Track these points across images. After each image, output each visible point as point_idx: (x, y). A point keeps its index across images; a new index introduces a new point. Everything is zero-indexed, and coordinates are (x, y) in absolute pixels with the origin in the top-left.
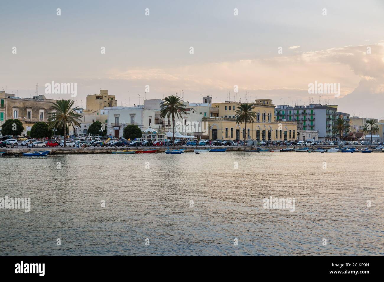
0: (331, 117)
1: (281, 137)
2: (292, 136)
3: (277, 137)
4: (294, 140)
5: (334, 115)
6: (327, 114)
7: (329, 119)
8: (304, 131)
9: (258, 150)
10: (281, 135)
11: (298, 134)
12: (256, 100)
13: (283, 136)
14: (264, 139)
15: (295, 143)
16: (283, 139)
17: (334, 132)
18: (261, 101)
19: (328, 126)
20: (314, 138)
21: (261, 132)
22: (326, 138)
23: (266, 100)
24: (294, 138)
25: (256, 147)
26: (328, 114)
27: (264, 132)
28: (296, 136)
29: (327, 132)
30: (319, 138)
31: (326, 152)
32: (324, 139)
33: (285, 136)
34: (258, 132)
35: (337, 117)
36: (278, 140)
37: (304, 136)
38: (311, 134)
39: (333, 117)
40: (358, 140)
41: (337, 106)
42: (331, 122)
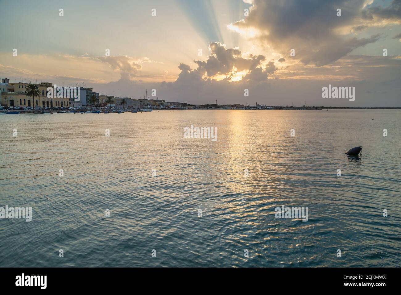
0: (89, 95)
1: (59, 105)
2: (66, 104)
3: (56, 105)
4: (67, 107)
5: (91, 94)
6: (86, 93)
8: (73, 102)
9: (43, 113)
10: (59, 104)
11: (70, 103)
12: (41, 83)
13: (60, 104)
14: (48, 106)
16: (60, 106)
17: (91, 103)
18: (44, 84)
19: (87, 99)
21: (46, 102)
22: (86, 106)
23: (48, 83)
24: (67, 105)
25: (41, 111)
27: (48, 102)
28: (68, 104)
30: (82, 106)
31: (85, 113)
33: (62, 104)
34: (43, 102)
36: (57, 107)
37: (74, 105)
41: (92, 89)
42: (89, 97)
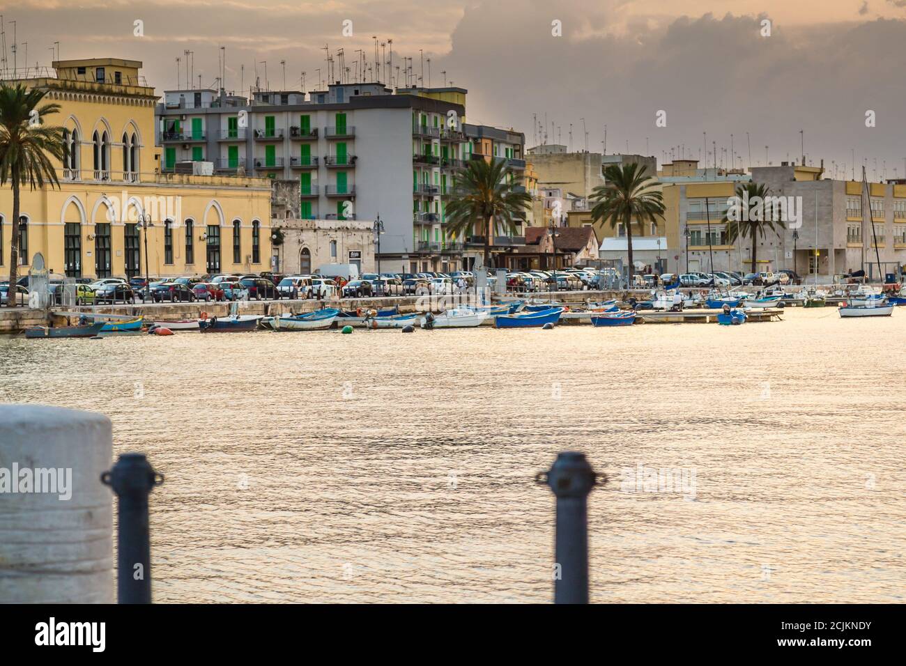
0: (436, 151)
1: (190, 259)
2: (246, 249)
3: (169, 260)
4: (257, 270)
5: (451, 140)
6: (416, 137)
7: (423, 161)
8: (303, 223)
9: (90, 330)
10: (189, 248)
11: (278, 239)
12: (58, 66)
13: (200, 249)
14: (103, 270)
15: (262, 288)
16: (200, 266)
17: (449, 228)
18: (82, 70)
19: (423, 196)
20: (356, 257)
21: (88, 231)
22: (414, 256)
23: (111, 63)
24: (256, 259)
25: (73, 314)
26: (421, 137)
27: (103, 233)
28: (266, 249)
29: (417, 225)
30: (380, 257)
31: (429, 326)
32: (407, 264)
33: (214, 250)
34: (72, 234)
35: (464, 151)
36: (178, 273)
37: (306, 252)
38: (338, 236)
39: (445, 151)
40: (565, 266)
41: (464, 92)
42: (435, 177)
